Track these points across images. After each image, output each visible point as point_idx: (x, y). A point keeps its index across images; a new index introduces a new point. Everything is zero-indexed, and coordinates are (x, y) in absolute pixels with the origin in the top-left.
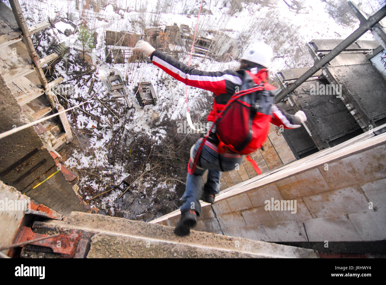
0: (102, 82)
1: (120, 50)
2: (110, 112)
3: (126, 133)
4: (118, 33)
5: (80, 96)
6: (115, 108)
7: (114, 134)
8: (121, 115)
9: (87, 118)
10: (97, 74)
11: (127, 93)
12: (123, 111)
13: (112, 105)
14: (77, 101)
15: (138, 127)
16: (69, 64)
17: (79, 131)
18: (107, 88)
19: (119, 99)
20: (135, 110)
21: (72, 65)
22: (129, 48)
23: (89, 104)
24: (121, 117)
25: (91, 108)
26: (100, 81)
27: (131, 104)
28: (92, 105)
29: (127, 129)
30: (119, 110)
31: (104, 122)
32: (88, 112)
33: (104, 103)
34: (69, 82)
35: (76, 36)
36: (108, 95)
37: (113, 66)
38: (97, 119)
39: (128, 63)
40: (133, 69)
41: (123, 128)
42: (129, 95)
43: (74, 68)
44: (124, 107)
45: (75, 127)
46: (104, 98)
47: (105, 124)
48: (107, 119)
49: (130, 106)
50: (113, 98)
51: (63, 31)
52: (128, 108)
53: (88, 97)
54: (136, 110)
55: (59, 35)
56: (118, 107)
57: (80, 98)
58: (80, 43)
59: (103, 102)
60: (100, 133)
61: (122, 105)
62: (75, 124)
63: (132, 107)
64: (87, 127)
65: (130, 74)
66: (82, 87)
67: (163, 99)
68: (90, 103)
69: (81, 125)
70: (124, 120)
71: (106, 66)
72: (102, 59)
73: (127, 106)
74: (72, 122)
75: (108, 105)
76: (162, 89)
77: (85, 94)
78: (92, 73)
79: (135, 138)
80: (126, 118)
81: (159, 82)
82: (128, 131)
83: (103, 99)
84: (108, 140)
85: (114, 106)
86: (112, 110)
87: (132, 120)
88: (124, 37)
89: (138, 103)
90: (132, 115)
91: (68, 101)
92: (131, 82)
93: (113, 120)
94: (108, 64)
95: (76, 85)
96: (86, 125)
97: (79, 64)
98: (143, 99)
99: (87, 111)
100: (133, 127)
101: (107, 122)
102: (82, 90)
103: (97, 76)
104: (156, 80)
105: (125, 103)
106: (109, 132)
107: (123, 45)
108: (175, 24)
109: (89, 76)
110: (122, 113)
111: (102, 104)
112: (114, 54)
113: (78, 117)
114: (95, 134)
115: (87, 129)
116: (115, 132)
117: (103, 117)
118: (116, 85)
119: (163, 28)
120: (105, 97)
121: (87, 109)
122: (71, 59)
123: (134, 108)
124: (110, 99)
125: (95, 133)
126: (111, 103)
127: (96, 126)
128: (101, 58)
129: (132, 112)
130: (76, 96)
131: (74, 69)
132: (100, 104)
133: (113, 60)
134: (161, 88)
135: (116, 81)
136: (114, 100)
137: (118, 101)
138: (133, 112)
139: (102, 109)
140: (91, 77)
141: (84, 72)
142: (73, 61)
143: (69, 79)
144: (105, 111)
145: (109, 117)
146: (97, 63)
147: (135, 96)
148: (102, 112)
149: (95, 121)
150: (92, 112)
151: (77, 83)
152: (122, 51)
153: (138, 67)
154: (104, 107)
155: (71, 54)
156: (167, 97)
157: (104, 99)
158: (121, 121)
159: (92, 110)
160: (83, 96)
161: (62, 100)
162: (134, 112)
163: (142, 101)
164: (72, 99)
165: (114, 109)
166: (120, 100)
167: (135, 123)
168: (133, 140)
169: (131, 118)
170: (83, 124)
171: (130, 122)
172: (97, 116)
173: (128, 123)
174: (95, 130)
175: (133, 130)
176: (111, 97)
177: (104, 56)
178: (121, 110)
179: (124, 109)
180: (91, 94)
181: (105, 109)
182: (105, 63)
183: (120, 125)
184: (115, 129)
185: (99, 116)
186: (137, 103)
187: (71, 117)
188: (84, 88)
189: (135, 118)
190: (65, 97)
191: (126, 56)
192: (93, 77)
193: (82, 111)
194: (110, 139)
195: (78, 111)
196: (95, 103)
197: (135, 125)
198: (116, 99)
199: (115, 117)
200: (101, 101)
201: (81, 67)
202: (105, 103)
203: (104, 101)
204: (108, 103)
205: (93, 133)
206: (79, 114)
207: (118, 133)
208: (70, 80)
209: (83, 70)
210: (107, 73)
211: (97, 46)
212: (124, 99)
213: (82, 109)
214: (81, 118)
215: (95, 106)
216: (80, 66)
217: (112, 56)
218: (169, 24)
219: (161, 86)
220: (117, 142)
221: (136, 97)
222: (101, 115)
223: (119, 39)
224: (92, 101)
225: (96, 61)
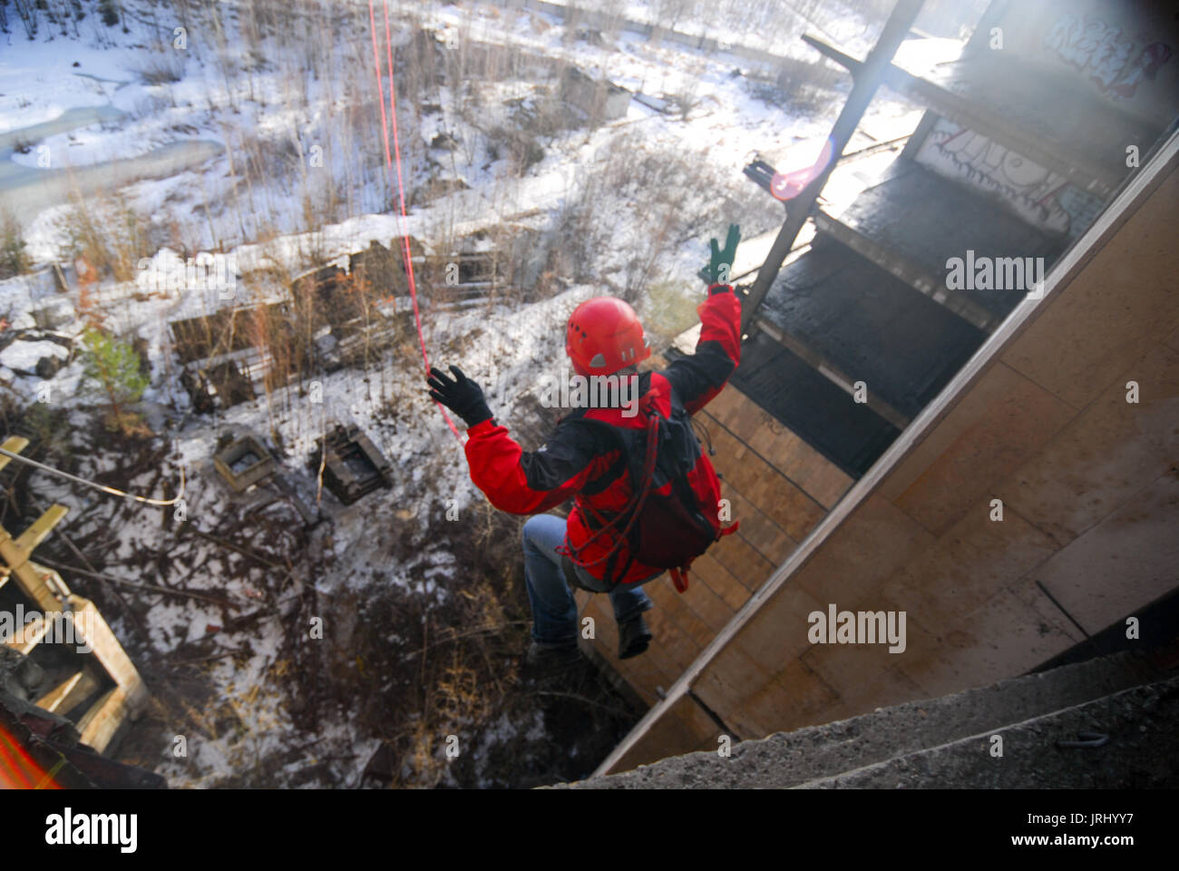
0: (199, 479)
1: (232, 362)
2: (254, 559)
3: (327, 607)
4: (210, 318)
5: (139, 547)
6: (266, 542)
7: (287, 626)
8: (293, 557)
9: (180, 609)
10: (177, 457)
11: (291, 483)
12: (294, 542)
13: (252, 538)
14: (134, 567)
15: (358, 573)
16: (75, 459)
17: (164, 662)
18: (224, 491)
19: (272, 508)
20: (333, 525)
21: (86, 458)
22: (256, 350)
23: (177, 563)
24: (294, 563)
25: (185, 572)
26: (193, 477)
27: (314, 510)
28: (188, 561)
29: (324, 595)
30: (282, 545)
31: (243, 600)
32: (180, 587)
33: (224, 537)
34: (89, 514)
35: (78, 368)
36: (232, 509)
37: (224, 418)
38: (216, 597)
39: (268, 395)
40: (289, 406)
41: (309, 595)
42: (299, 487)
43: (93, 465)
44: (294, 528)
45: (146, 655)
46: (221, 523)
47: (249, 605)
48: (249, 586)
49: (312, 520)
50: (249, 512)
51: (30, 367)
52: (310, 527)
53: (167, 541)
54: (337, 522)
55: (20, 383)
56: (277, 537)
57: (140, 552)
58: (94, 384)
59: (221, 539)
60: (239, 643)
61: (285, 525)
62: (144, 645)
63: (321, 519)
64: (189, 639)
65: (284, 422)
66: (139, 516)
67: (409, 461)
68: (177, 557)
69: (167, 639)
70: (306, 569)
71: (198, 425)
72: (183, 408)
73: (304, 520)
74: (133, 642)
75: (240, 542)
76: (395, 433)
77: (154, 535)
78: (160, 462)
79: (362, 611)
80: (310, 559)
81: (380, 417)
82: (331, 598)
83: (216, 528)
84: (274, 654)
85: (261, 535)
86: (260, 553)
87: (334, 559)
88: (231, 323)
89: (336, 499)
90: (327, 544)
91: (100, 576)
92: (293, 447)
93: (271, 583)
94: (206, 417)
95: (117, 518)
96: (182, 632)
97: (111, 449)
98: (346, 482)
99: (174, 587)
100: (343, 579)
101: (251, 598)
102: (139, 526)
103: (180, 463)
104: (369, 412)
105: (293, 514)
106: (270, 626)
108: (375, 243)
109: (151, 475)
110: (292, 551)
111: (218, 544)
112: (215, 382)
113: (150, 616)
114: (224, 652)
115: (191, 646)
116: (289, 619)
117: (234, 587)
118: (250, 471)
119: (344, 263)
120: (223, 520)
121: (174, 579)
122: (77, 440)
123: (329, 519)
124: (241, 518)
125: (223, 648)
126: (248, 533)
127: (217, 622)
128: (178, 406)
129: (324, 537)
130: (125, 551)
131: (96, 470)
132: (212, 548)
133: (217, 400)
134: (392, 430)
135: (246, 459)
136: (255, 518)
137: (271, 518)
138: (328, 533)
139: (224, 559)
140: (159, 475)
141: (131, 468)
142: (88, 447)
143: (86, 505)
144: (237, 564)
145: (253, 578)
146: (167, 425)
147: (320, 479)
148: (227, 574)
149: (211, 610)
150: (195, 584)
151: (116, 510)
152: (239, 365)
153: (303, 394)
154: (228, 551)
155: (75, 428)
156: (418, 451)
157: (223, 527)
158: (299, 575)
159: (190, 577)
160: (149, 543)
161: (77, 581)
162: (333, 533)
163: (347, 487)
164: (112, 566)
165: (263, 547)
166: (274, 512)
167: (345, 563)
168: (356, 620)
169: (329, 553)
170: (171, 633)
171: (328, 570)
172: (215, 591)
173: (321, 573)
174: (221, 639)
175: (344, 589)
176: (242, 513)
177: (184, 398)
178: (286, 541)
179: (295, 533)
180: (175, 528)
181: (234, 557)
182: (194, 416)
183: (298, 588)
184: (284, 609)
185: (220, 586)
186: (331, 501)
187: (125, 626)
188: (144, 518)
189: (340, 548)
190: (86, 569)
191: (255, 376)
192: (167, 472)
193: (157, 592)
194: (277, 649)
195: (145, 599)
196: (194, 552)
197: (348, 572)
198: (261, 513)
199: (275, 569)
200: (215, 538)
201: (119, 455)
202: (228, 538)
203: (226, 533)
204: (238, 534)
205: (216, 652)
206: (148, 608)
207: (299, 620)
208: (92, 508)
209: (127, 463)
210: (210, 444)
211: (155, 374)
212: (286, 506)
213: (156, 584)
214: (162, 618)
215: (198, 561)
216: (113, 455)
217: (212, 390)
218: (356, 249)
219: (390, 426)
220: (307, 650)
221: (324, 484)
222: (225, 583)
223: (220, 334)
224: (183, 549)
225: (162, 421)
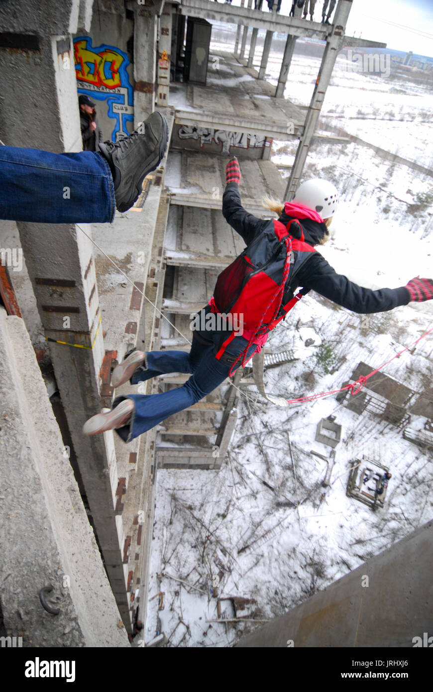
1: (366, 394)
7: (275, 506)
9: (257, 454)
10: (311, 406)
11: (336, 460)
13: (301, 460)
14: (262, 425)
15: (319, 525)
19: (318, 458)
22: (382, 399)
23: (273, 439)
24: (303, 488)
25: (272, 445)
27: (332, 479)
28: (276, 443)
29: (298, 513)
30: (307, 476)
31: (275, 477)
32: (265, 447)
35: (316, 350)
36: (307, 443)
37: (341, 410)
39: (367, 419)
40: (370, 431)
43: (287, 383)
47: (273, 482)
48: (281, 475)
49: (327, 481)
50: (311, 452)
51: (305, 338)
52: (323, 483)
53: (278, 429)
54: (334, 494)
55: (297, 340)
58: (315, 359)
59: (292, 448)
60: (257, 489)
63: (330, 486)
65: (361, 435)
67: (396, 514)
68: (275, 437)
69: (243, 458)
71: (331, 403)
75: (296, 456)
76: (404, 495)
77: (277, 422)
78: (305, 402)
81: (405, 479)
87: (317, 506)
88: (382, 379)
89: (345, 488)
90: (321, 498)
92: (353, 448)
93: (288, 484)
94: (336, 403)
95: (276, 406)
96: (249, 461)
98: (357, 486)
99: (263, 445)
101: (277, 480)
102: (277, 415)
103: (310, 409)
104: (402, 472)
105: (323, 470)
106: (271, 497)
107: (375, 390)
109: (298, 404)
111: (289, 449)
112: (352, 395)
113: (249, 444)
114: (250, 485)
115: (245, 470)
116: (278, 505)
117: (277, 469)
118: (327, 437)
120: (300, 443)
121: (266, 442)
122: (291, 372)
124: (305, 450)
125: (252, 483)
126: (302, 457)
129: (324, 494)
130: (265, 418)
132: (286, 448)
133: (345, 402)
134: (404, 492)
135: (331, 432)
136: (310, 456)
137: (314, 462)
138: (327, 495)
139: (285, 456)
140: (300, 406)
141: (295, 395)
142: (293, 377)
144: (286, 463)
145: (285, 474)
148: (280, 462)
149: (263, 467)
150: (269, 452)
152: (368, 398)
153: (381, 433)
154: (289, 455)
155: (296, 368)
156: (406, 516)
157: (297, 445)
158: (300, 495)
159: (271, 448)
160: (273, 423)
162: (329, 497)
163: (355, 488)
164: (258, 418)
165: (300, 468)
166: (318, 461)
167: (319, 514)
169: (318, 502)
170: (247, 457)
171: (311, 507)
172: (271, 462)
174: (254, 479)
175: (306, 522)
177: (336, 390)
180: (284, 427)
181: (288, 460)
182: (333, 399)
183: (292, 499)
184: (281, 499)
185: (274, 463)
186: (342, 484)
187: (240, 439)
188: (281, 414)
189: (324, 506)
191: (369, 407)
192: (303, 407)
193: (258, 440)
195: (253, 438)
196: (280, 442)
197: (316, 519)
198: (314, 456)
199: (294, 481)
205: (249, 482)
206: (251, 442)
210: (326, 414)
211: (337, 373)
213: (261, 437)
214: (250, 450)
215: (278, 446)
217: (348, 396)
219: (405, 489)
222: (276, 464)
223: (373, 380)
224: (280, 437)
225: (321, 390)
